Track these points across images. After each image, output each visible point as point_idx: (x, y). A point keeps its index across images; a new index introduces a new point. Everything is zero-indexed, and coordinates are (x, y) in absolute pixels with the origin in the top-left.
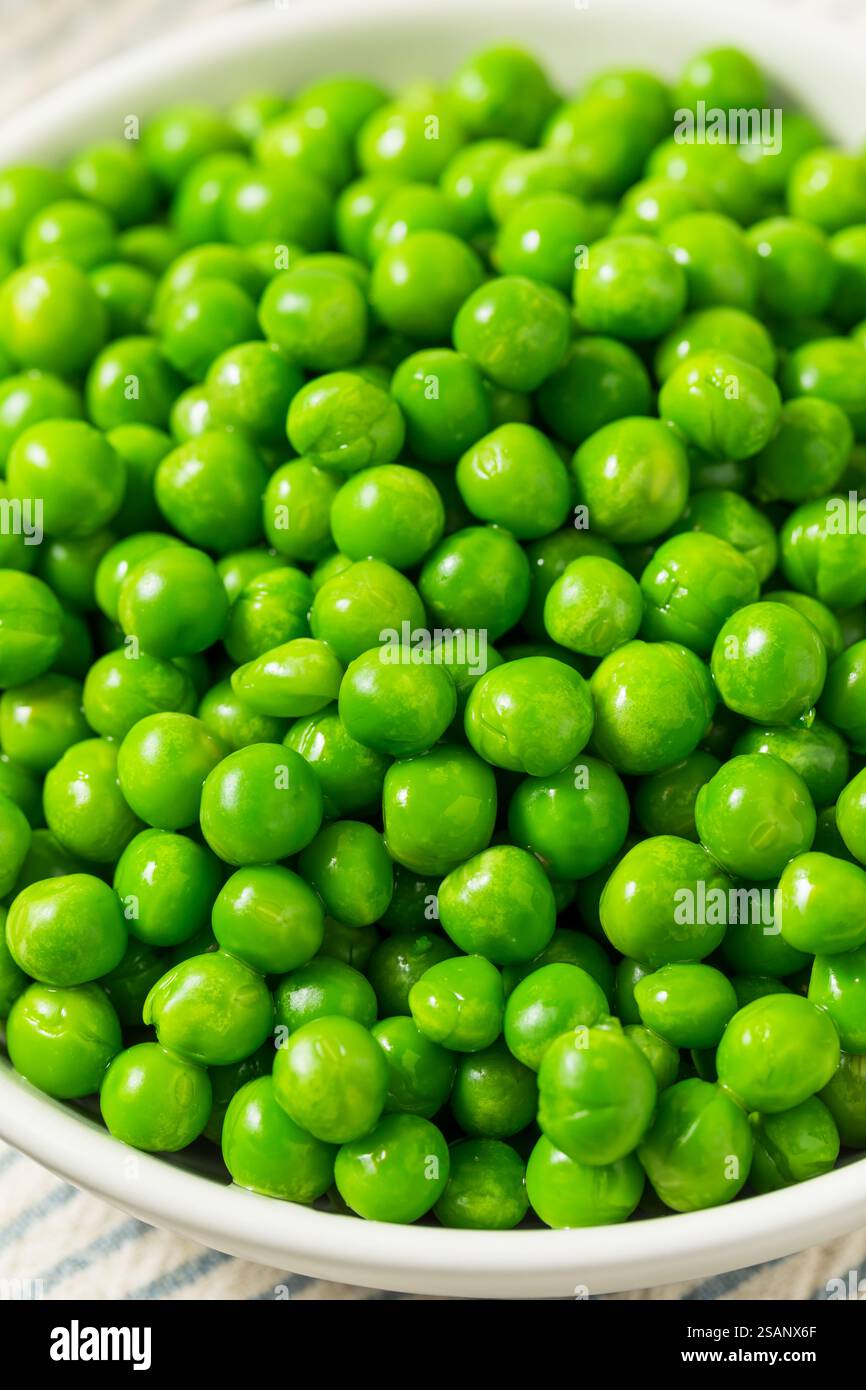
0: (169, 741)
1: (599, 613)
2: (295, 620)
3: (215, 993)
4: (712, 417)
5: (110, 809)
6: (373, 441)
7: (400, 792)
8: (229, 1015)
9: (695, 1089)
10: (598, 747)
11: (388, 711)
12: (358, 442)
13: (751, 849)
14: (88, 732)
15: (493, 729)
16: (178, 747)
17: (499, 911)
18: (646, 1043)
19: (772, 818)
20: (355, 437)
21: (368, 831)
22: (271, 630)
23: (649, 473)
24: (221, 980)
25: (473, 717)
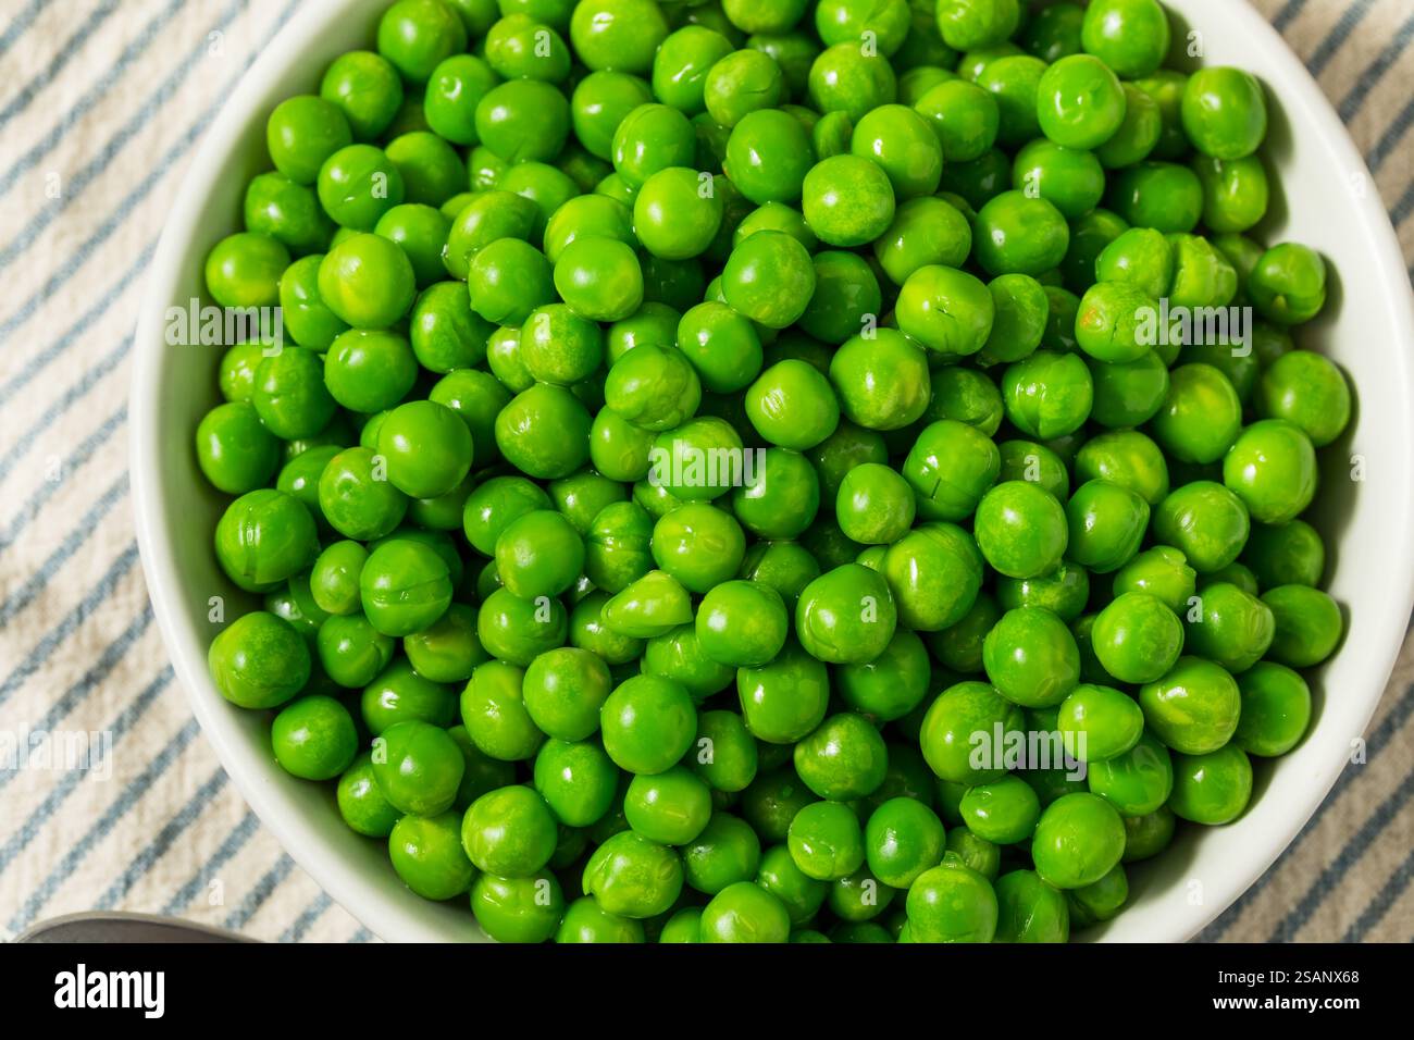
0: (567, 686)
1: (886, 523)
2: (641, 556)
3: (642, 877)
4: (946, 336)
5: (524, 731)
6: (682, 412)
7: (756, 693)
8: (655, 890)
9: (1019, 880)
10: (904, 625)
11: (742, 649)
12: (670, 416)
13: (1038, 697)
14: (485, 657)
15: (826, 644)
16: (575, 690)
17: (850, 776)
18: (976, 850)
19: (1050, 675)
20: (669, 412)
21: (731, 717)
22: (624, 569)
23: (903, 390)
24: (645, 865)
25: (805, 632)
